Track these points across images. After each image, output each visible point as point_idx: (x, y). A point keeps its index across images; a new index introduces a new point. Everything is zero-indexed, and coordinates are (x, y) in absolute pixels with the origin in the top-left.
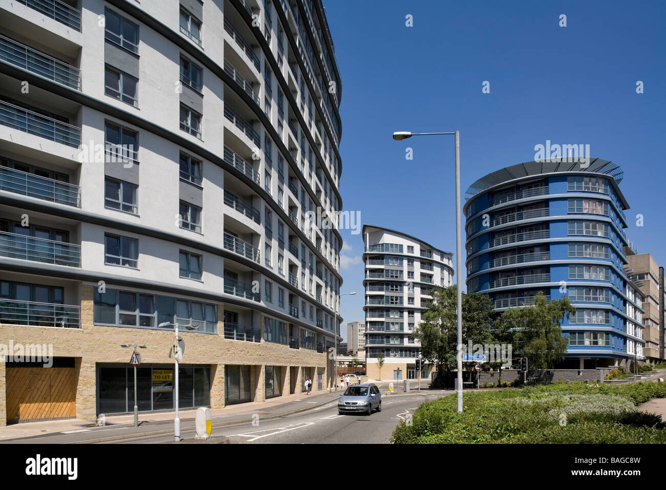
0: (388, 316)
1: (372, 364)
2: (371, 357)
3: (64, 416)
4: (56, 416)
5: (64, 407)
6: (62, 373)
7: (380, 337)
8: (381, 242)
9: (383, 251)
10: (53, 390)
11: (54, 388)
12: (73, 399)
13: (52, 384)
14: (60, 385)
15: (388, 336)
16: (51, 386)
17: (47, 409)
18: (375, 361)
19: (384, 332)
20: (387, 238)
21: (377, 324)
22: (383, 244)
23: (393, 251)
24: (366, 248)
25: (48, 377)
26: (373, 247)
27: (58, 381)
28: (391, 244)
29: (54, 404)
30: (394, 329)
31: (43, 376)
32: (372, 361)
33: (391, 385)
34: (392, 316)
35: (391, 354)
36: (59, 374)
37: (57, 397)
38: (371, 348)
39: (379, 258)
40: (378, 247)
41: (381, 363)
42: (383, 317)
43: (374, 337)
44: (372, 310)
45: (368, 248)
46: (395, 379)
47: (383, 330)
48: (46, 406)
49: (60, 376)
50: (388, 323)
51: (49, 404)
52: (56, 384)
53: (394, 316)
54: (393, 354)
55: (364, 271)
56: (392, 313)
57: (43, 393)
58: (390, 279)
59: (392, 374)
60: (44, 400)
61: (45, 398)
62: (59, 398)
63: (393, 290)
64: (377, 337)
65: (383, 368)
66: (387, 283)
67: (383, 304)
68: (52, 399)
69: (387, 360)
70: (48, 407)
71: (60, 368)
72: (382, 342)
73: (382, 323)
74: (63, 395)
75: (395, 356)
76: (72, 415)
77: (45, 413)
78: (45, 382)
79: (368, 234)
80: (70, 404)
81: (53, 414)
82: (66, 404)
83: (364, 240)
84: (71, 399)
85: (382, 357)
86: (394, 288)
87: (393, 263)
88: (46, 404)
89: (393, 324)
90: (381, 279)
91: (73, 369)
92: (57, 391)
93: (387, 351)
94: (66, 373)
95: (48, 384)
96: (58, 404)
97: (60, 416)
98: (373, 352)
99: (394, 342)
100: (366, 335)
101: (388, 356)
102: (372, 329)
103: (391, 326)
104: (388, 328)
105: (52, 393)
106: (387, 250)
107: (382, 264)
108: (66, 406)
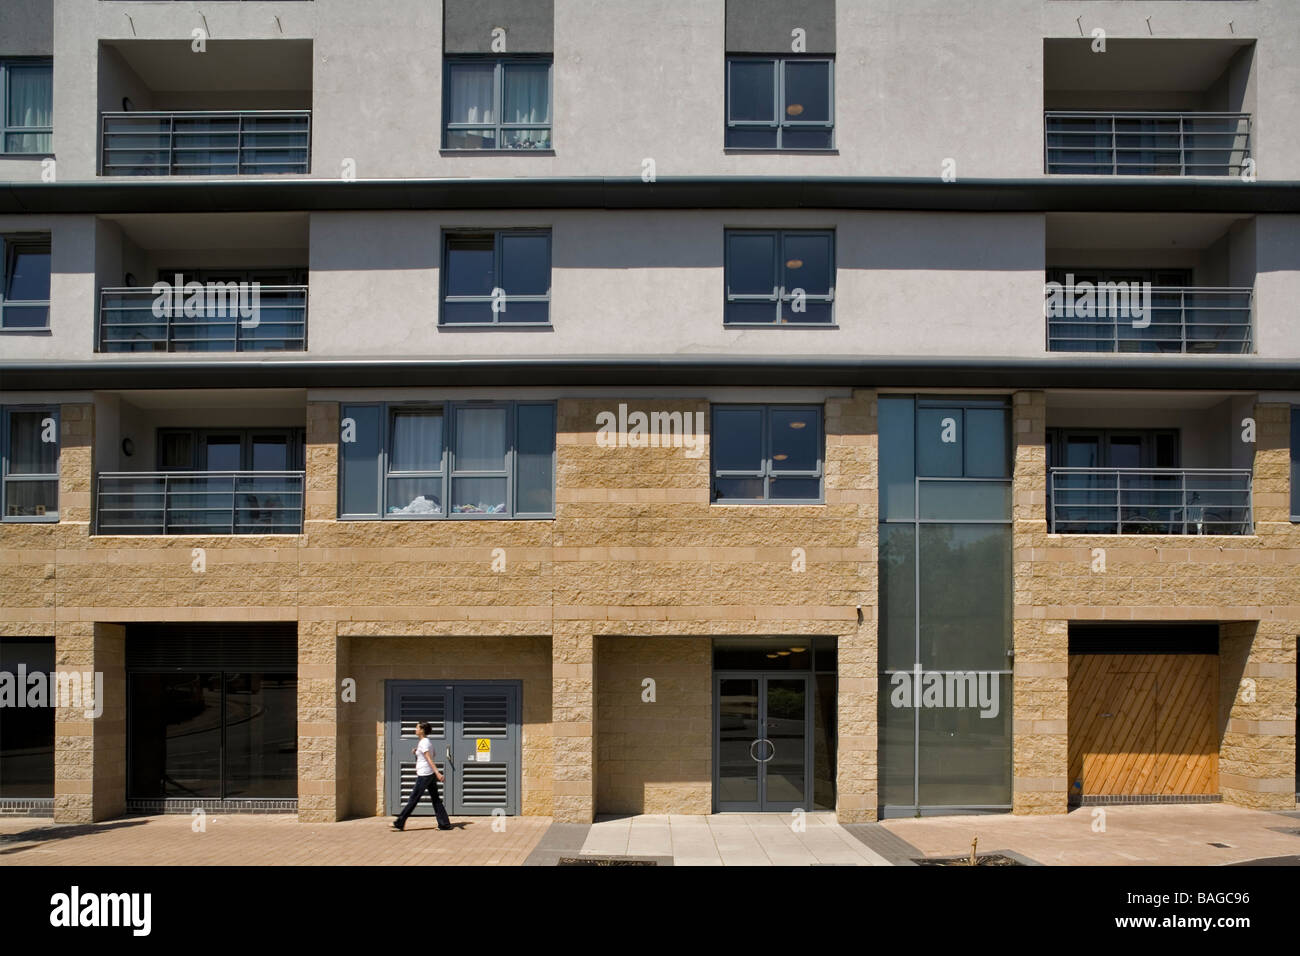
3: (1187, 792)
4: (1167, 793)
5: (1190, 766)
6: (1185, 670)
10: (1162, 719)
11: (1165, 711)
12: (1212, 744)
13: (1161, 701)
14: (1181, 702)
16: (1157, 707)
17: (1145, 772)
25: (1149, 682)
27: (1175, 692)
29: (1163, 756)
31: (1141, 677)
36: (1177, 672)
37: (1173, 737)
48: (1145, 762)
49: (1181, 678)
51: (1152, 756)
52: (1170, 702)
57: (1137, 729)
60: (1139, 747)
61: (1143, 742)
62: (1176, 744)
68: (1160, 744)
70: (1149, 765)
71: (1180, 656)
74: (1186, 732)
76: (1207, 792)
77: (1140, 781)
78: (1142, 696)
80: (1204, 758)
81: (1161, 784)
82: (1195, 758)
84: (1207, 744)
88: (1143, 757)
91: (1215, 657)
92: (1171, 721)
94: (1196, 670)
95: (1150, 703)
96: (1174, 758)
97: (1177, 793)
105: (1159, 725)
108: (1193, 765)
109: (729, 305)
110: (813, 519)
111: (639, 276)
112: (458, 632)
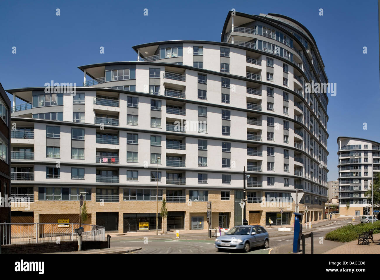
0: (352, 182)
1: (343, 208)
2: (342, 204)
7: (347, 194)
8: (348, 145)
9: (349, 149)
15: (352, 193)
18: (345, 206)
19: (349, 191)
20: (351, 142)
21: (346, 187)
22: (349, 146)
23: (355, 149)
24: (339, 148)
26: (343, 147)
28: (354, 145)
30: (356, 189)
31: (254, 215)
32: (342, 206)
33: (353, 218)
34: (354, 183)
35: (354, 202)
38: (342, 199)
39: (347, 153)
40: (346, 147)
41: (348, 207)
42: (349, 183)
43: (344, 194)
44: (343, 180)
45: (340, 148)
46: (355, 215)
47: (349, 190)
50: (352, 187)
53: (355, 183)
54: (355, 202)
55: (338, 160)
56: (355, 181)
58: (353, 163)
59: (354, 212)
63: (355, 169)
64: (346, 194)
65: (348, 210)
66: (351, 166)
67: (349, 176)
69: (351, 205)
72: (349, 196)
73: (348, 186)
75: (356, 203)
79: (340, 141)
83: (338, 144)
85: (348, 204)
86: (356, 168)
87: (355, 155)
89: (355, 186)
90: (348, 164)
93: (351, 200)
94: (258, 215)
98: (343, 201)
99: (356, 196)
100: (339, 193)
101: (352, 203)
102: (343, 190)
103: (354, 188)
104: (352, 189)
106: (352, 148)
107: (349, 156)
109: (222, 182)
110: (229, 202)
111: (215, 179)
112: (200, 212)
